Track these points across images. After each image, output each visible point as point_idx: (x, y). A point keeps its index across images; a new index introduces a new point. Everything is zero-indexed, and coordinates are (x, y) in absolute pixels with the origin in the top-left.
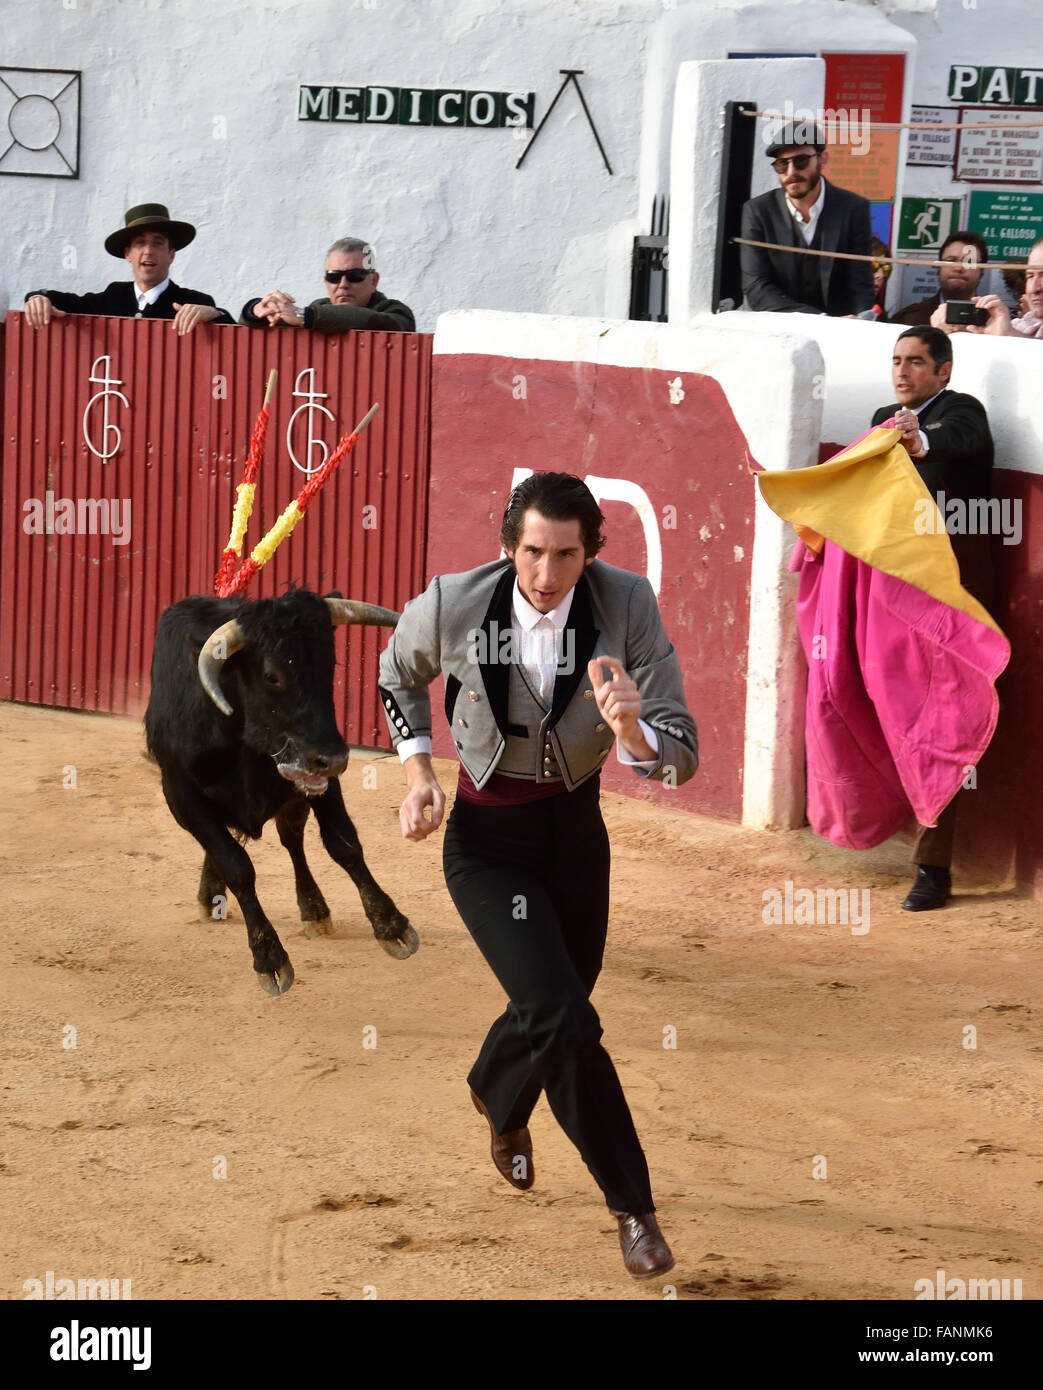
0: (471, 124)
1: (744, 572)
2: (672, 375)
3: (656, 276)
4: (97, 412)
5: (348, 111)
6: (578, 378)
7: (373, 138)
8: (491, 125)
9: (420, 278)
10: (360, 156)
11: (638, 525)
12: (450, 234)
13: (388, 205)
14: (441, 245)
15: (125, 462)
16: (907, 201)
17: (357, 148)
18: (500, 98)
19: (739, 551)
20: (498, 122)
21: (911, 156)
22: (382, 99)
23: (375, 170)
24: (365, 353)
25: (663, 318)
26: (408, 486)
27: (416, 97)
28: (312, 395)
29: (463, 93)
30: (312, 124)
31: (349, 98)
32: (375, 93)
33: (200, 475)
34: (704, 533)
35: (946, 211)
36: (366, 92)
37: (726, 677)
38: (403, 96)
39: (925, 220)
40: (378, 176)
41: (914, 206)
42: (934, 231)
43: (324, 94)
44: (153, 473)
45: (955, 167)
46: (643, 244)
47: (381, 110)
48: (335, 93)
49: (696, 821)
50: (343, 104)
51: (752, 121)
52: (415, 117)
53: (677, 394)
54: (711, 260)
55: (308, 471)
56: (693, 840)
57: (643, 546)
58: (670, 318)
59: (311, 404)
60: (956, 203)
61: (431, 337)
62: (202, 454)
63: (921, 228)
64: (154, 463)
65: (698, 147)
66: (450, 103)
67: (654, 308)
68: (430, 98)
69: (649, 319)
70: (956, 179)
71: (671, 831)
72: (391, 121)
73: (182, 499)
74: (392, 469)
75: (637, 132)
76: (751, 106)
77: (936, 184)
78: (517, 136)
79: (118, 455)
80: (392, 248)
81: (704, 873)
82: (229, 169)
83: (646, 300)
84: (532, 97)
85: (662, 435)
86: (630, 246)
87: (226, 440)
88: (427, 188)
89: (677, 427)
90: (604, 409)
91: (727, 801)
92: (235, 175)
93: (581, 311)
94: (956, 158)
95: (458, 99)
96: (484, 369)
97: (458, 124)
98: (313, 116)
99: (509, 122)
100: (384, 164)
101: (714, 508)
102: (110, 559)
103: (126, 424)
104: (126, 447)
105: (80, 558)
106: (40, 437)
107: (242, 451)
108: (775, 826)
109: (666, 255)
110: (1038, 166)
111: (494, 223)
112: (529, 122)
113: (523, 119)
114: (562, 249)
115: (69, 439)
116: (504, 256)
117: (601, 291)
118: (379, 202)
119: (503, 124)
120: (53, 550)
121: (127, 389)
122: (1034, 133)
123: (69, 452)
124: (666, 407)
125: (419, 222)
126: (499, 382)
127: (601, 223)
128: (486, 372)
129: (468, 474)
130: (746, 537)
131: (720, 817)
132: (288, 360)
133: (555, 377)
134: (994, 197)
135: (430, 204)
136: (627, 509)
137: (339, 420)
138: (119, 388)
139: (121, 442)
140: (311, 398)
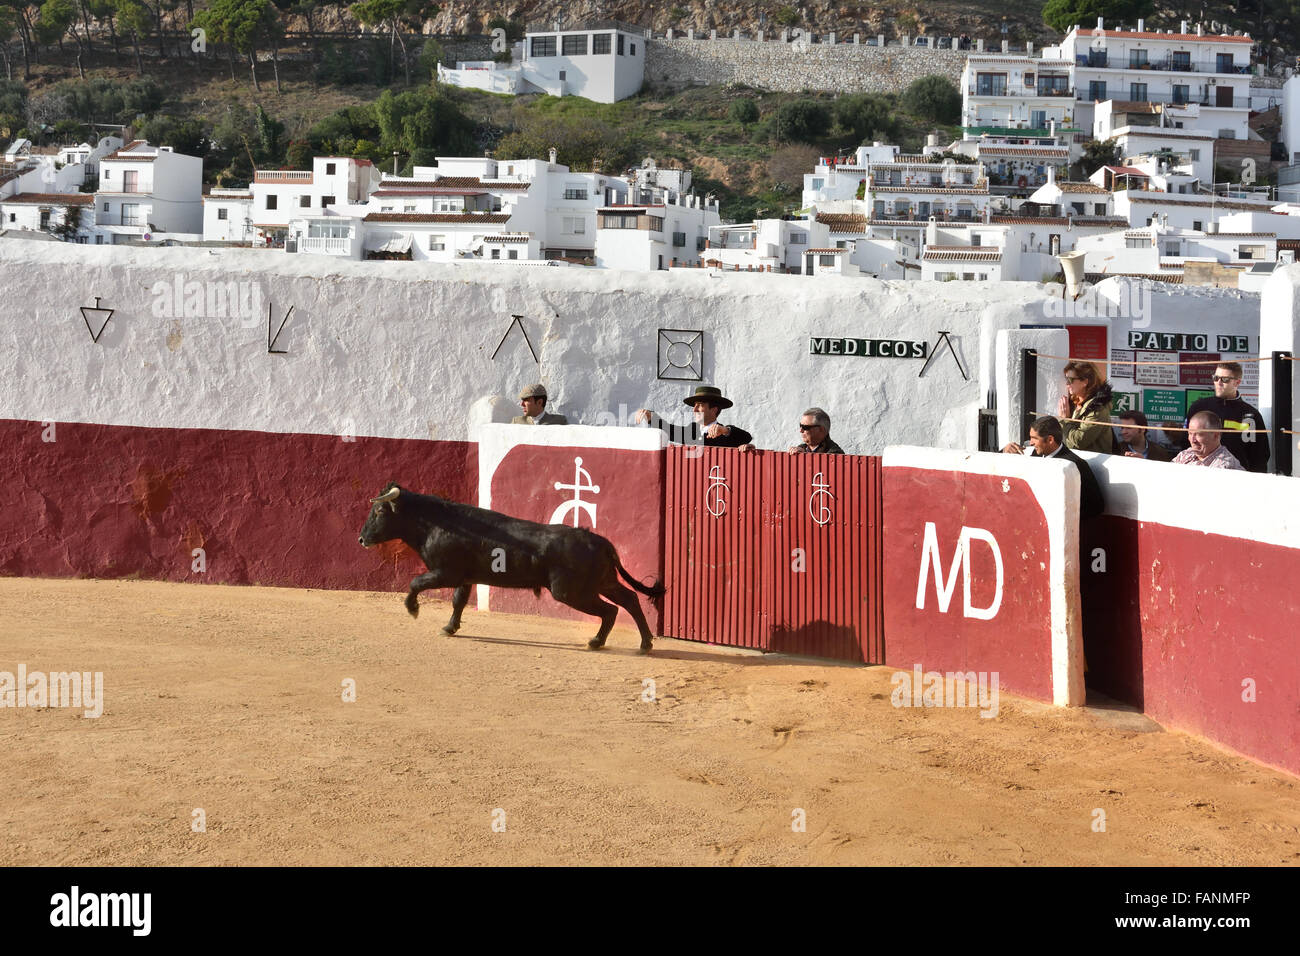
0: (896, 356)
1: (1046, 575)
2: (1003, 478)
3: (991, 428)
4: (713, 493)
5: (834, 349)
6: (956, 479)
7: (847, 362)
8: (906, 356)
9: (873, 428)
10: (842, 370)
11: (990, 550)
12: (888, 407)
13: (856, 393)
14: (883, 411)
15: (727, 517)
17: (840, 367)
18: (909, 344)
19: (1043, 565)
20: (909, 355)
21: (1113, 372)
22: (851, 344)
23: (849, 377)
24: (848, 465)
26: (873, 531)
27: (868, 343)
28: (821, 485)
29: (891, 341)
30: (817, 356)
31: (835, 343)
32: (847, 341)
33: (766, 525)
34: (1024, 556)
35: (1132, 398)
36: (843, 341)
37: (1039, 629)
38: (861, 343)
39: (1123, 403)
40: (851, 380)
42: (1127, 407)
43: (823, 342)
44: (742, 523)
45: (1135, 378)
46: (984, 412)
47: (851, 349)
48: (828, 342)
49: (1029, 702)
50: (832, 347)
51: (1035, 358)
52: (867, 353)
53: (1006, 488)
55: (821, 523)
56: (1029, 712)
57: (994, 562)
59: (821, 490)
60: (1136, 395)
61: (881, 458)
62: (767, 515)
63: (1121, 406)
64: (742, 519)
65: (1009, 369)
66: (885, 346)
67: (991, 443)
68: (875, 344)
69: (988, 450)
70: (1135, 383)
71: (1017, 707)
72: (856, 354)
73: (757, 536)
74: (863, 523)
75: (978, 360)
76: (1034, 351)
77: (1126, 386)
78: (918, 364)
79: (724, 515)
80: (859, 413)
81: (1036, 730)
82: (776, 378)
84: (925, 344)
85: (1000, 507)
86: (977, 414)
87: (779, 507)
88: (876, 385)
89: (1007, 503)
90: (969, 494)
91: (1045, 691)
92: (779, 379)
93: (953, 446)
94: (1135, 374)
95: (889, 344)
96: (907, 473)
97: (889, 356)
98: (817, 352)
99: (914, 355)
100: (853, 374)
101: (1028, 543)
102: (720, 565)
103: (728, 499)
104: (728, 511)
105: (705, 565)
106: (684, 506)
107: (786, 513)
108: (1071, 705)
109: (996, 418)
110: (1176, 378)
111: (908, 403)
112: (924, 356)
113: (921, 354)
114: (944, 415)
115: (698, 507)
116: (915, 418)
117: (964, 438)
118: (851, 393)
119: (911, 356)
120: (691, 561)
121: (728, 482)
122: (1172, 362)
123: (698, 513)
124: (1001, 494)
125: (871, 402)
126: (916, 480)
127: (962, 402)
128: (909, 475)
129: (902, 525)
130: (1046, 558)
131: (1042, 700)
132: (809, 468)
133: (944, 478)
134: (1154, 392)
135: (876, 393)
136: (984, 543)
137: (836, 498)
138: (724, 482)
139: (726, 508)
140: (821, 487)
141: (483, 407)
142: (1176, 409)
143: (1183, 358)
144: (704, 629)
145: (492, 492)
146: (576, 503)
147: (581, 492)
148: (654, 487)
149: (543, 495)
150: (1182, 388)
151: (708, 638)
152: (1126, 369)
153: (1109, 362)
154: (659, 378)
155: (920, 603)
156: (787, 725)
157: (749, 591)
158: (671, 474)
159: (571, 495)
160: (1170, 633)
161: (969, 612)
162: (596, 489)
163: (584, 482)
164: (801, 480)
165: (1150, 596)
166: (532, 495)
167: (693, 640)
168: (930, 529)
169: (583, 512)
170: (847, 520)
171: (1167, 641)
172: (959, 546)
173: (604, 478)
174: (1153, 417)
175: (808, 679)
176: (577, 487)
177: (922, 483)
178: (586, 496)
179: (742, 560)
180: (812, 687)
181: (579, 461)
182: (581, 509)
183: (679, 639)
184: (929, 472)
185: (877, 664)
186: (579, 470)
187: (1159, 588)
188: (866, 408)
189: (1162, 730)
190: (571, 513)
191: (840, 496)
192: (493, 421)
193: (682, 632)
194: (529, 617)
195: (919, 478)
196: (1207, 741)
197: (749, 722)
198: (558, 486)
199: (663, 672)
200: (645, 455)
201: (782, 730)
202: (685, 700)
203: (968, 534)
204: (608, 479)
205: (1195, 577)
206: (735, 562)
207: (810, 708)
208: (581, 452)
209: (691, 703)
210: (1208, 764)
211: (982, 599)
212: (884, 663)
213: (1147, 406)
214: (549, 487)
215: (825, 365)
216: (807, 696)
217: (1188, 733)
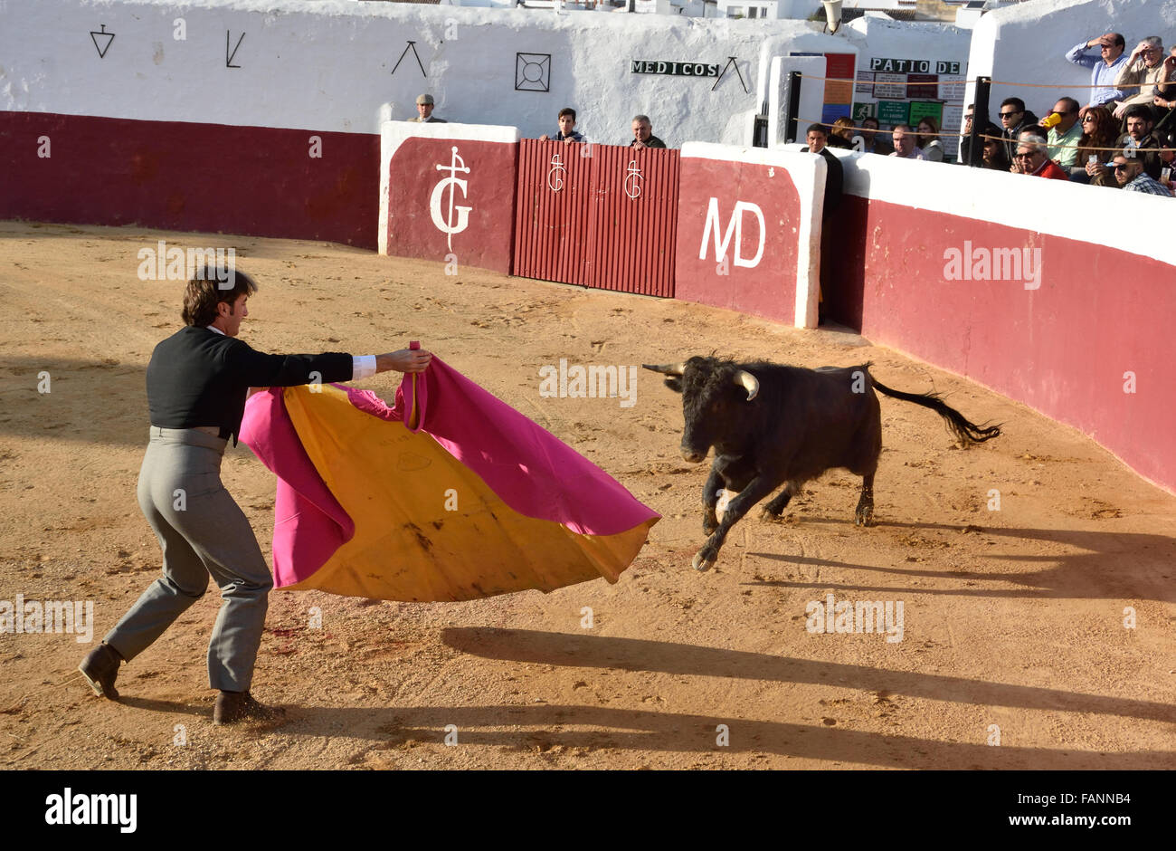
0: (695, 75)
1: (796, 238)
2: (770, 167)
3: (763, 129)
4: (554, 174)
5: (649, 70)
6: (734, 167)
7: (658, 79)
8: (703, 75)
9: (675, 128)
10: (654, 85)
11: (756, 219)
12: (687, 113)
13: (664, 102)
14: (684, 116)
15: (564, 192)
16: (856, 104)
17: (653, 82)
18: (706, 66)
19: (794, 230)
20: (705, 74)
21: (857, 88)
22: (662, 66)
23: (659, 90)
24: (655, 156)
25: (766, 146)
26: (670, 203)
27: (675, 65)
29: (692, 64)
30: (636, 74)
31: (650, 65)
32: (659, 64)
33: (592, 198)
34: (782, 223)
35: (870, 108)
36: (656, 63)
37: (788, 274)
38: (669, 65)
39: (862, 110)
40: (660, 92)
41: (858, 106)
42: (866, 114)
43: (641, 64)
44: (574, 196)
45: (873, 93)
46: (758, 117)
47: (662, 69)
48: (644, 64)
49: (777, 326)
50: (648, 67)
51: (800, 78)
52: (674, 72)
53: (772, 174)
54: (784, 125)
55: (633, 197)
56: (776, 332)
57: (758, 227)
58: (769, 145)
59: (634, 173)
60: (873, 105)
61: (680, 151)
62: (593, 190)
63: (861, 114)
64: (575, 193)
65: (780, 86)
66: (687, 67)
67: (763, 141)
68: (680, 66)
69: (760, 146)
70: (873, 97)
71: (768, 329)
72: (665, 73)
73: (585, 205)
74: (664, 197)
75: (757, 78)
76: (800, 73)
77: (866, 98)
78: (712, 81)
79: (561, 190)
80: (665, 117)
81: (780, 344)
82: (604, 90)
83: (759, 139)
84: (718, 66)
85: (766, 188)
86: (754, 118)
87: (602, 185)
88: (679, 96)
89: (772, 185)
90: (744, 178)
91: (789, 317)
92: (607, 91)
93: (734, 143)
94: (874, 89)
95: (690, 66)
96: (699, 162)
97: (690, 75)
98: (637, 71)
99: (709, 74)
101: (785, 214)
102: (557, 226)
103: (564, 179)
104: (564, 187)
105: (546, 226)
106: (532, 183)
107: (608, 189)
108: (807, 327)
109: (767, 122)
110: (904, 93)
111: (703, 109)
112: (716, 75)
113: (714, 74)
114: (729, 119)
115: (543, 184)
116: (707, 121)
117: (742, 136)
118: (661, 101)
119: (707, 75)
120: (536, 222)
121: (565, 167)
122: (902, 82)
123: (542, 188)
124: (767, 178)
125: (675, 109)
126: (705, 168)
127: (743, 110)
128: (700, 164)
129: (693, 200)
130: (797, 225)
131: (787, 324)
132: (626, 157)
133: (727, 166)
134: (887, 103)
135: (679, 102)
136: (753, 213)
137: (645, 179)
138: (562, 166)
139: (563, 185)
140: (634, 171)
141: (386, 111)
142: (901, 116)
143: (910, 79)
144: (543, 271)
145: (391, 171)
146: (452, 180)
147: (456, 172)
148: (510, 169)
149: (428, 173)
150: (908, 100)
151: (546, 277)
152: (867, 87)
153: (855, 82)
154: (516, 89)
155: (703, 255)
156: (602, 340)
157: (578, 244)
158: (523, 160)
159: (448, 174)
160: (883, 278)
161: (739, 262)
162: (467, 170)
163: (458, 164)
164: (619, 166)
165: (871, 252)
166: (420, 173)
167: (535, 278)
168: (714, 203)
169: (457, 187)
170: (652, 196)
171: (881, 284)
172: (734, 215)
173: (473, 162)
174: (884, 121)
175: (618, 307)
176: (453, 169)
177: (711, 171)
178: (459, 175)
179: (573, 223)
180: (622, 313)
181: (455, 149)
182: (455, 184)
183: (525, 277)
184: (715, 161)
185: (668, 297)
186: (455, 156)
187: (878, 247)
188: (671, 113)
189: (871, 345)
190: (448, 186)
191: (648, 178)
192: (392, 119)
193: (527, 273)
194: (416, 261)
195: (708, 166)
196: (901, 352)
197: (574, 337)
198: (439, 167)
199: (512, 301)
200: (504, 146)
201: (597, 343)
202: (528, 321)
203: (741, 207)
204: (477, 162)
205: (904, 240)
206: (568, 224)
207: (618, 328)
208: (458, 143)
209: (532, 323)
210: (901, 368)
211: (749, 252)
212: (673, 297)
213: (881, 113)
214: (432, 168)
215: (642, 82)
216: (616, 319)
217: (889, 347)
